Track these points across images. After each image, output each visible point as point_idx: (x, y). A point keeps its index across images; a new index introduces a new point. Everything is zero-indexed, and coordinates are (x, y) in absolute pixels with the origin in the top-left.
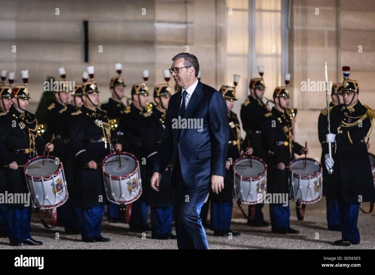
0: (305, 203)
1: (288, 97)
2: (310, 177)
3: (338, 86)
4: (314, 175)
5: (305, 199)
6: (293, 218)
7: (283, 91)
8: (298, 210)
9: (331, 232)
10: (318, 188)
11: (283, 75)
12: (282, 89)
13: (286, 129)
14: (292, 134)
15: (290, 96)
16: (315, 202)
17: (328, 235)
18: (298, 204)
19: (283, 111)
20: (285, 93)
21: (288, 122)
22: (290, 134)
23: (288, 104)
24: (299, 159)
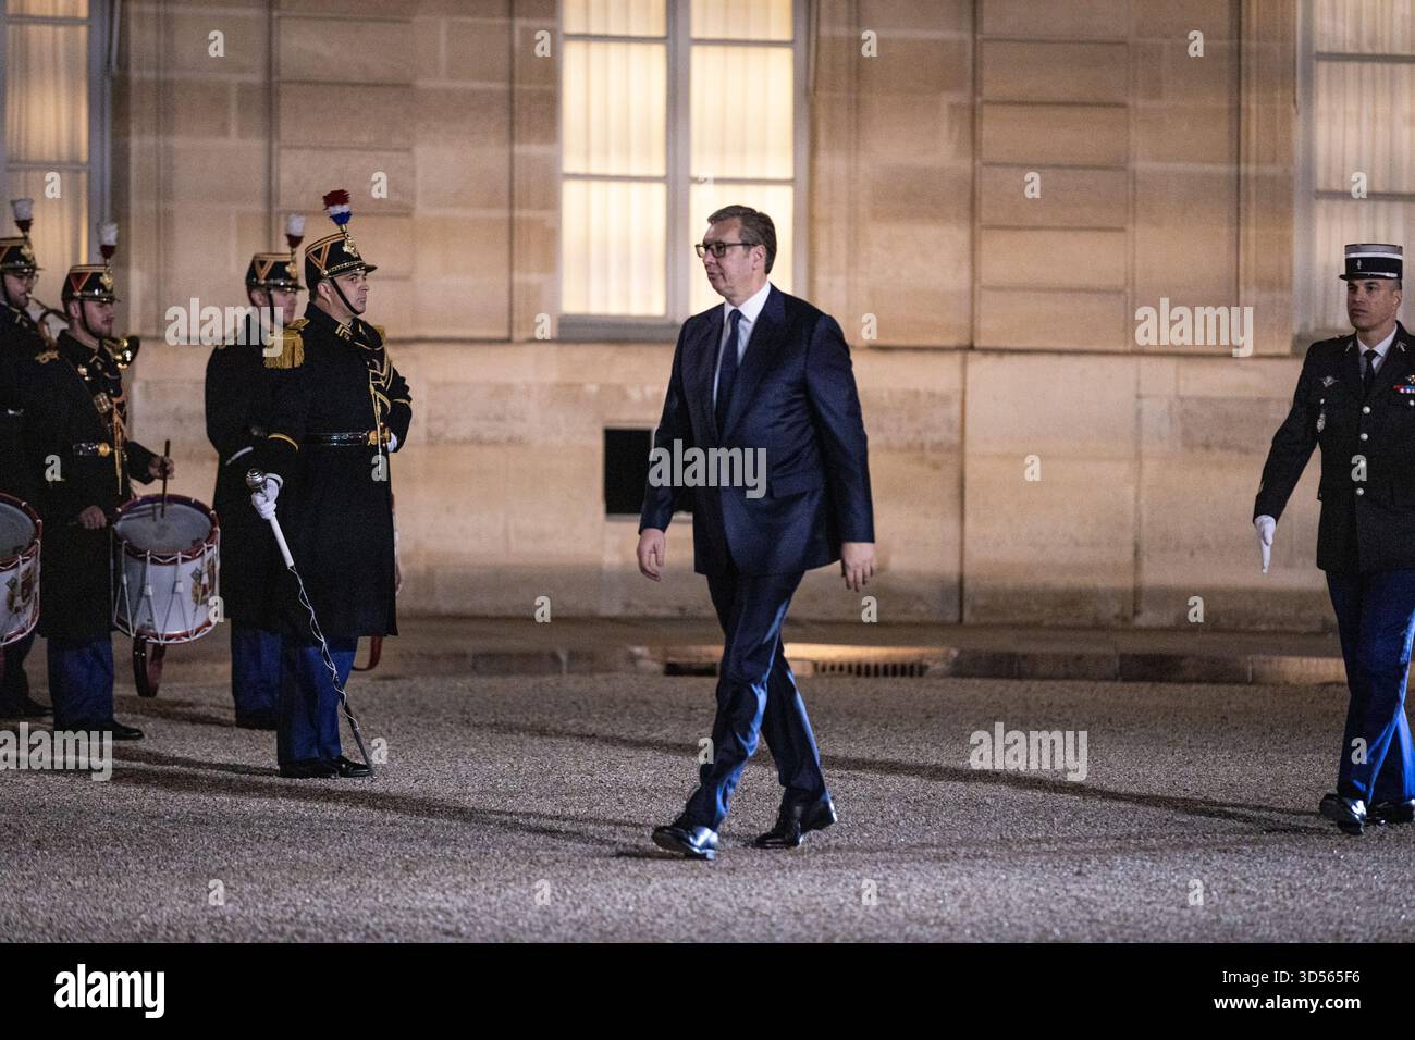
0: (162, 642)
1: (112, 300)
2: (179, 556)
3: (271, 261)
4: (194, 551)
5: (164, 630)
6: (124, 688)
7: (95, 281)
8: (138, 665)
9: (243, 732)
10: (205, 592)
11: (96, 228)
12: (91, 271)
13: (103, 402)
14: (124, 419)
15: (116, 294)
16: (192, 638)
17: (234, 742)
18: (139, 644)
19: (93, 344)
20: (102, 286)
21: (111, 380)
22: (116, 419)
23: (109, 321)
24: (147, 499)
